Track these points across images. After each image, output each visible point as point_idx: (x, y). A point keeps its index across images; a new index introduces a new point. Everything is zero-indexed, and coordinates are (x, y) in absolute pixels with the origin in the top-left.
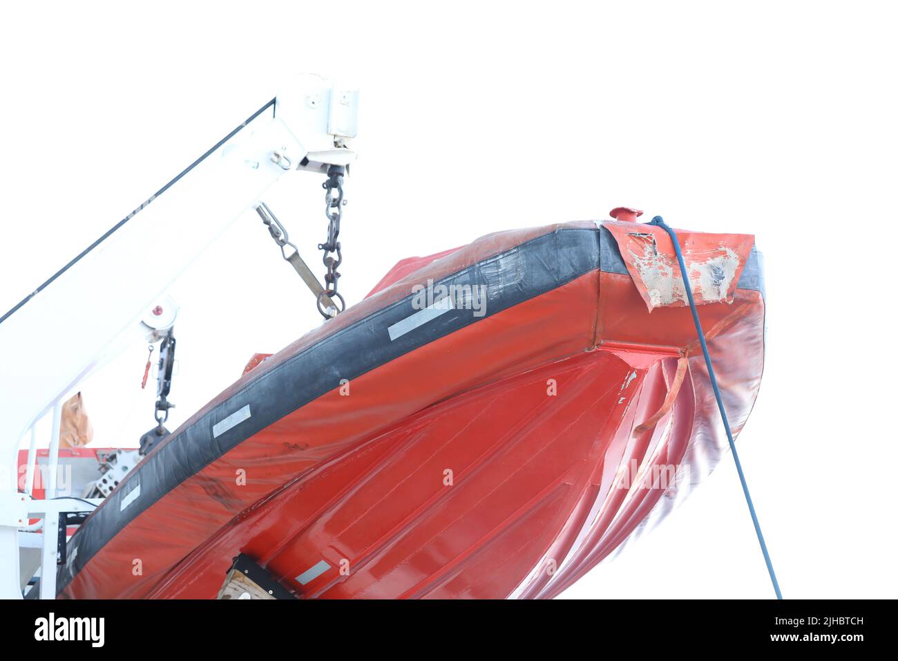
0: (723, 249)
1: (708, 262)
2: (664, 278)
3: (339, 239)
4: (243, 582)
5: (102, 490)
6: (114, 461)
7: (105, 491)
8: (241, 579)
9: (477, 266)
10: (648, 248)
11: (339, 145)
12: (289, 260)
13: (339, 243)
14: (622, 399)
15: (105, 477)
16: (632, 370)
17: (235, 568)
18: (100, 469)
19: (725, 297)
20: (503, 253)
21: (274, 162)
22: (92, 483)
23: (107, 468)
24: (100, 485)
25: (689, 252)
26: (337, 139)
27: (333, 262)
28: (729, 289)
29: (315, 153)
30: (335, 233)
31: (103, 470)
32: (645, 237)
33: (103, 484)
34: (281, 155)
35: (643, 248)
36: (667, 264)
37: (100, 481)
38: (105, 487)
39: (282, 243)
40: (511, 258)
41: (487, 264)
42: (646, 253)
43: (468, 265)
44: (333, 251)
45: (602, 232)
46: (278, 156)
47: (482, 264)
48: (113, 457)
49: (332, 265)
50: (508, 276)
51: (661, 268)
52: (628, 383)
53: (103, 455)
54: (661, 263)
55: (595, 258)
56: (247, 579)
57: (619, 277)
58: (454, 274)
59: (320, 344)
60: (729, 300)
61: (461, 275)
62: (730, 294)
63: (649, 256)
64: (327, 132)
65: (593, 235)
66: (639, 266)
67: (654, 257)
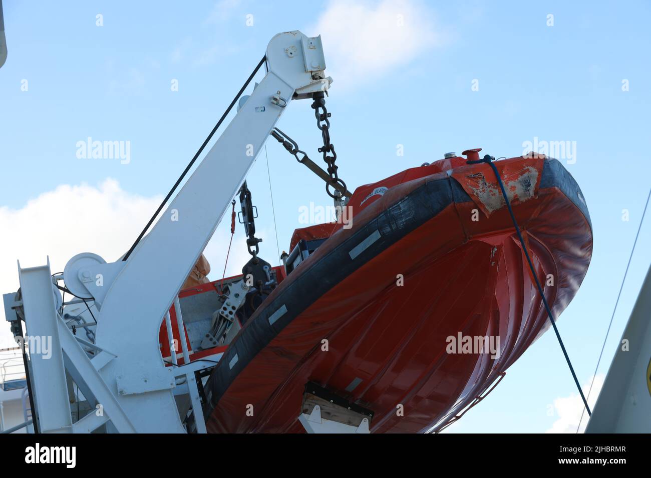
0: (527, 168)
1: (519, 179)
2: (493, 197)
3: (331, 143)
4: (313, 399)
5: (224, 315)
6: (228, 292)
7: (227, 316)
8: (311, 398)
9: (388, 210)
10: (481, 182)
11: (316, 77)
12: (302, 162)
13: (332, 145)
14: (493, 263)
15: (225, 305)
16: (493, 247)
17: (307, 392)
18: (219, 300)
19: (533, 195)
20: (401, 200)
21: (274, 104)
22: (216, 312)
23: (225, 299)
24: (223, 313)
25: (506, 176)
26: (313, 74)
27: (331, 159)
28: (534, 191)
29: (301, 89)
30: (326, 138)
31: (221, 300)
32: (477, 176)
33: (224, 311)
34: (278, 98)
35: (478, 183)
36: (494, 188)
37: (222, 310)
38: (226, 312)
39: (294, 152)
40: (406, 202)
41: (393, 208)
42: (480, 185)
43: (383, 210)
44: (329, 152)
45: (451, 180)
46: (275, 99)
47: (391, 208)
48: (227, 289)
49: (330, 161)
50: (407, 213)
51: (491, 191)
52: (494, 254)
53: (220, 286)
54: (490, 189)
55: (450, 196)
56: (315, 397)
57: (467, 203)
58: (377, 217)
59: (314, 266)
60: (535, 197)
61: (381, 217)
62: (536, 193)
63: (482, 186)
64: (305, 70)
65: (446, 182)
66: (477, 194)
67: (485, 186)
